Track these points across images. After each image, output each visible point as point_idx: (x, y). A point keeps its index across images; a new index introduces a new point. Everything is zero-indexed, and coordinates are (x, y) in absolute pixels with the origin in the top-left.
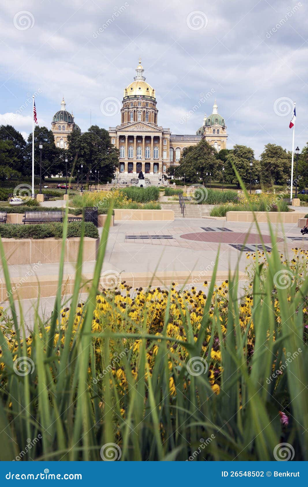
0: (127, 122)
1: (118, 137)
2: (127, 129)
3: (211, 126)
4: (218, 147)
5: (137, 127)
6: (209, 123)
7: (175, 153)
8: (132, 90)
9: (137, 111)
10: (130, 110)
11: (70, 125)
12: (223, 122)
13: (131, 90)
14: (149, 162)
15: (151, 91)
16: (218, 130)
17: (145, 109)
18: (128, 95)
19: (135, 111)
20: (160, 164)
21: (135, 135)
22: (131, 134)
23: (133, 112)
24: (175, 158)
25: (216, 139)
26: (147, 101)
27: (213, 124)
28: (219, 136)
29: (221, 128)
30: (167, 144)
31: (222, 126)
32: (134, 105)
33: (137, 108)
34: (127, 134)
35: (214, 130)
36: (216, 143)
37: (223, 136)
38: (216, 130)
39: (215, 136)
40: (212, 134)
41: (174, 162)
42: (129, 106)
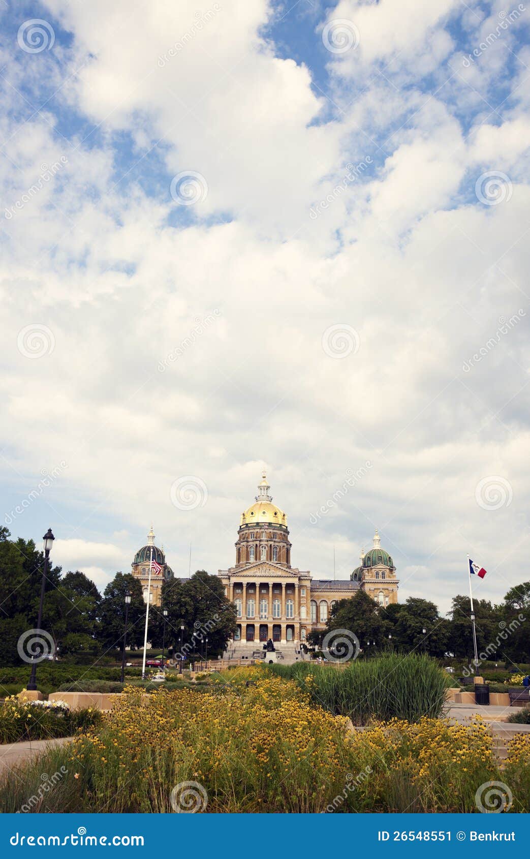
0: (245, 562)
1: (232, 585)
2: (245, 573)
3: (373, 567)
4: (384, 600)
5: (261, 570)
6: (369, 563)
7: (319, 609)
8: (253, 515)
9: (260, 545)
10: (249, 543)
12: (390, 561)
13: (251, 516)
14: (279, 624)
15: (280, 517)
16: (383, 574)
17: (272, 543)
18: (247, 523)
19: (257, 545)
20: (297, 626)
21: (258, 581)
22: (252, 580)
23: (254, 547)
24: (320, 617)
25: (381, 586)
26: (275, 531)
27: (374, 564)
28: (386, 582)
29: (388, 570)
30: (307, 595)
31: (389, 568)
32: (255, 536)
33: (260, 541)
34: (245, 581)
35: (377, 574)
36: (381, 594)
37: (390, 582)
38: (380, 573)
39: (379, 581)
40: (374, 579)
41: (317, 622)
42: (247, 538)
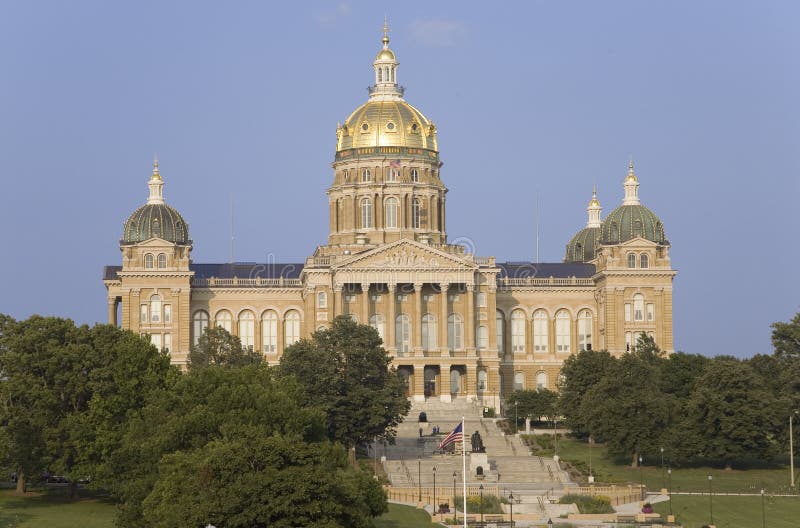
0: (353, 230)
1: (338, 290)
2: (365, 265)
3: (622, 245)
4: (646, 309)
5: (397, 258)
6: (615, 236)
7: (510, 326)
8: (368, 131)
9: (384, 196)
10: (360, 192)
11: (181, 250)
12: (658, 231)
13: (362, 131)
14: (436, 363)
15: (425, 133)
16: (644, 258)
17: (409, 190)
18: (354, 146)
19: (377, 195)
20: (472, 367)
21: (392, 280)
22: (378, 279)
23: (372, 199)
24: (510, 343)
25: (638, 282)
26: (414, 164)
27: (626, 237)
28: (649, 273)
29: (654, 251)
30: (489, 304)
31: (655, 245)
32: (373, 177)
33: (385, 187)
34: (366, 281)
35: (632, 257)
36: (638, 297)
37: (658, 273)
38: (638, 257)
39: (635, 273)
40: (625, 268)
41: (505, 353)
42: (356, 180)
